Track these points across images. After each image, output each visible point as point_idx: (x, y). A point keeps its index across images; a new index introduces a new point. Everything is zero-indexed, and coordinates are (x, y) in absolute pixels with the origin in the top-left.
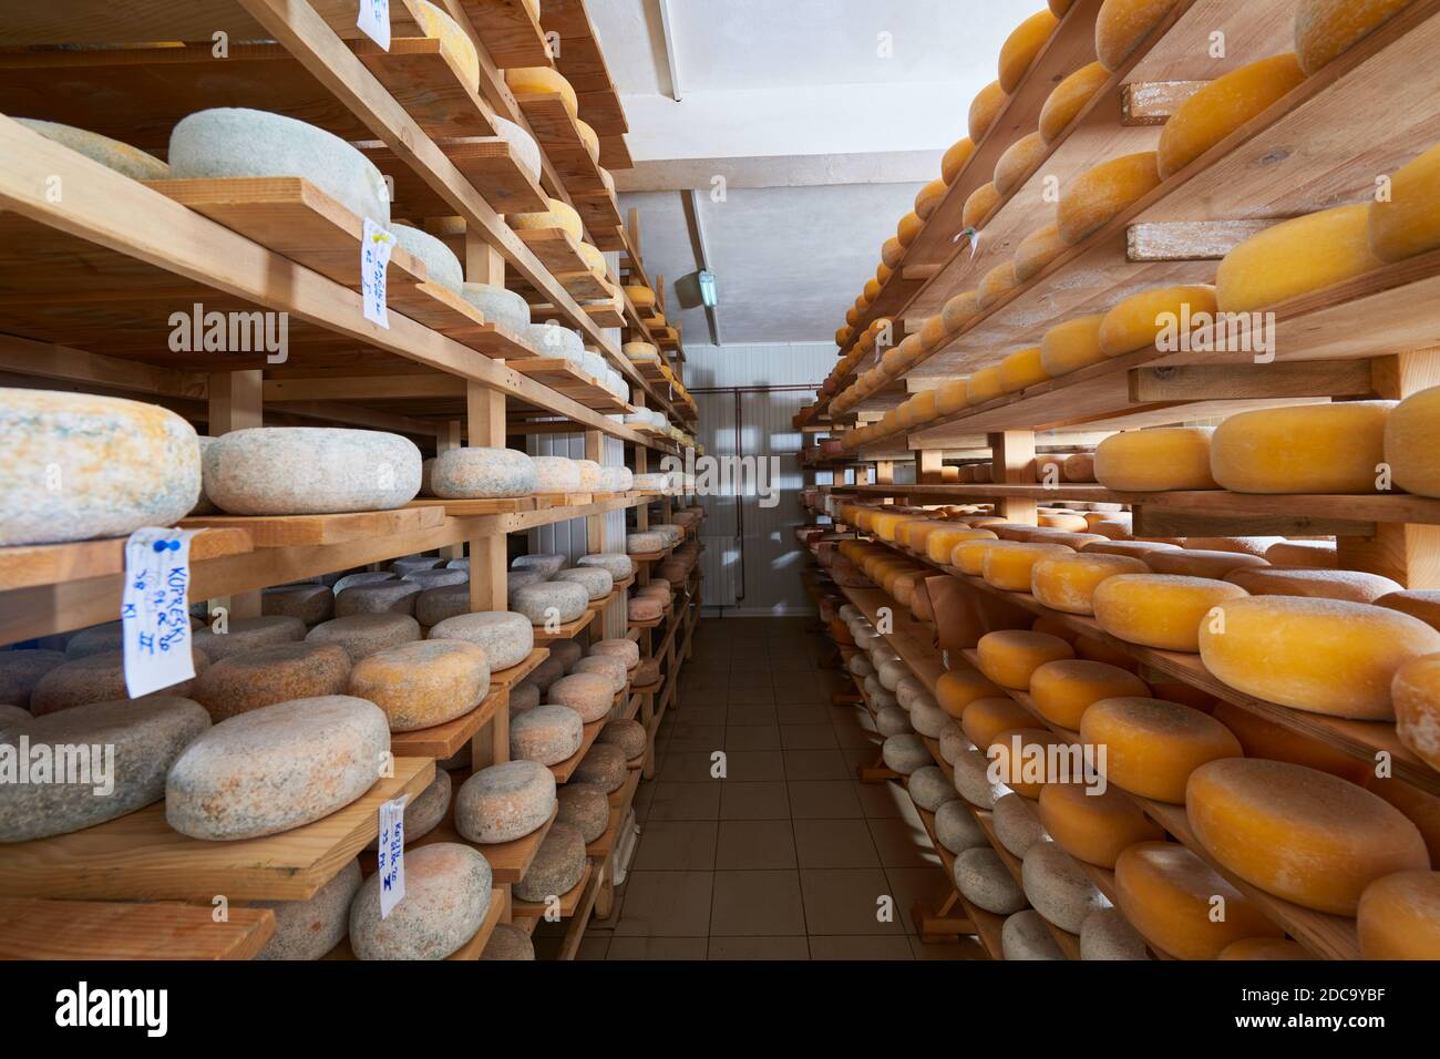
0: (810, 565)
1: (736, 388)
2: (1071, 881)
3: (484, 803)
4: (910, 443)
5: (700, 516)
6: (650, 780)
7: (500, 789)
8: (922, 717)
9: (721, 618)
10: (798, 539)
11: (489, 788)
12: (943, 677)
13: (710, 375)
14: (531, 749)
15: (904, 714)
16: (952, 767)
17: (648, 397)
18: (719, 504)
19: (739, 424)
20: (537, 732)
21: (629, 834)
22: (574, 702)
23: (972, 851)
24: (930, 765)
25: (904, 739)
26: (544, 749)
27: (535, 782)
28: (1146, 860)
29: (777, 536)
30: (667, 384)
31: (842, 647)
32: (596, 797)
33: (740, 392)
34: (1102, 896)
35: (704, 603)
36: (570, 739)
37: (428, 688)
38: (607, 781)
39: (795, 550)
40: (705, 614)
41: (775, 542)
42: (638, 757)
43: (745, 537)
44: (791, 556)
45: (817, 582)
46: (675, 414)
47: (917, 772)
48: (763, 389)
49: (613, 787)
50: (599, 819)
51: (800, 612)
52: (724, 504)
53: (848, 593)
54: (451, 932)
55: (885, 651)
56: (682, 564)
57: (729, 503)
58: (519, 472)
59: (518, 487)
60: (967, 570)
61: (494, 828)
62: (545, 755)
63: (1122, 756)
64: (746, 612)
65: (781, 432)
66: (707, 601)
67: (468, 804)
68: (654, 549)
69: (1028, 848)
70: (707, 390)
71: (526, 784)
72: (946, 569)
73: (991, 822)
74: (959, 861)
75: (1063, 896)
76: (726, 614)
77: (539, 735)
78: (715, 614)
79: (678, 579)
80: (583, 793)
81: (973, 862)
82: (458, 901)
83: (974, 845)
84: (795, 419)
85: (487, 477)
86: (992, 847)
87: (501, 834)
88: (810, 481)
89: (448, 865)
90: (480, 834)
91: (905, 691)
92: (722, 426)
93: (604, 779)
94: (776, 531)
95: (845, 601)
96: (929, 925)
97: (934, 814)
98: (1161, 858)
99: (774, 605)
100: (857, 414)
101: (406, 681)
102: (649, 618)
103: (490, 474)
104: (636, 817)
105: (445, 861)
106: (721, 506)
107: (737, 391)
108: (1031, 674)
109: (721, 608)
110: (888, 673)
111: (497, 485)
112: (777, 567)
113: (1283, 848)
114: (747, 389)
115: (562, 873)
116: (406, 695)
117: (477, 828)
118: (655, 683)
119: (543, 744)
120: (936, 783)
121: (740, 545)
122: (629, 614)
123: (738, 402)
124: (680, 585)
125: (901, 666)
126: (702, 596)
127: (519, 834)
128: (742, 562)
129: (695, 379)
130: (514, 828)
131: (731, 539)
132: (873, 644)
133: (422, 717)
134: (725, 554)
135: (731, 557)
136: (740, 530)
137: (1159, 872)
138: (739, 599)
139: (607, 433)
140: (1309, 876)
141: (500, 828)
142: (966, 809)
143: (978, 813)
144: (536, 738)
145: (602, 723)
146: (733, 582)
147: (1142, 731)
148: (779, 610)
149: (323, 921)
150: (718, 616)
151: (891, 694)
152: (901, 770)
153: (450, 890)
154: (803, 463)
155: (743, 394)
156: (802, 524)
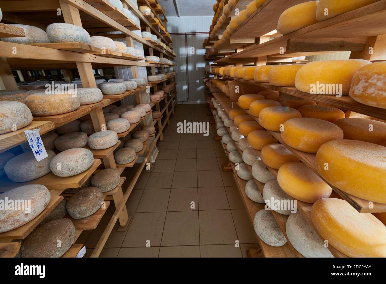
0: (207, 89)
1: (185, 33)
2: (253, 155)
3: (94, 140)
4: (231, 41)
5: (175, 74)
6: (162, 141)
7: (99, 136)
8: (227, 122)
9: (183, 104)
10: (204, 82)
11: (96, 136)
12: (231, 110)
13: (177, 28)
14: (114, 129)
15: (223, 122)
16: (231, 133)
17: (151, 30)
18: (181, 72)
19: (187, 46)
20: (114, 124)
21: (156, 152)
22: (128, 118)
23: (234, 151)
24: (227, 134)
25: (223, 129)
26: (117, 129)
27: (110, 135)
28: (270, 147)
29: (198, 81)
30: (157, 25)
31: (212, 109)
32: (139, 142)
33: (187, 35)
34: (260, 158)
35: (178, 100)
36: (125, 126)
37: (50, 102)
38: (143, 139)
39: (203, 85)
40: (178, 103)
41: (197, 83)
42: (153, 134)
43: (189, 81)
44: (202, 87)
45: (208, 94)
46: (164, 39)
47: (224, 136)
48: (194, 34)
49: (145, 140)
50: (140, 147)
51: (204, 102)
52: (183, 72)
53: (214, 94)
54: (78, 167)
55: (220, 108)
56: (169, 87)
57: (184, 71)
58: (80, 34)
59: (80, 39)
60: (239, 77)
61: (98, 146)
62: (118, 130)
63: (268, 120)
64: (190, 102)
65: (200, 49)
66: (179, 99)
67: (90, 140)
68: (156, 80)
69: (245, 149)
70: (176, 34)
71: (107, 135)
72: (234, 79)
73: (238, 144)
74: (230, 154)
75: (251, 158)
76: (184, 103)
77: (115, 125)
78: (181, 103)
79: (167, 91)
80: (135, 141)
81: (234, 154)
82: (79, 160)
83: (235, 150)
84: (203, 44)
85: (66, 34)
86: (238, 150)
87: (101, 147)
88: (207, 64)
89: (76, 152)
90: (95, 147)
91: (223, 117)
92: (181, 46)
93: (142, 138)
94: (198, 80)
95: (213, 97)
96: (225, 168)
97: (227, 144)
98: (274, 147)
99: (197, 100)
100: (218, 36)
101: (41, 99)
102: (156, 100)
103: (66, 33)
104: (158, 149)
105: (76, 151)
106: (182, 72)
107: (186, 34)
108: (251, 103)
109: (183, 101)
110: (220, 113)
111: (71, 38)
112: (198, 90)
113: (303, 137)
114: (189, 34)
115: (129, 158)
116: (43, 104)
117: (94, 146)
118: (160, 117)
119: (117, 127)
120: (229, 138)
121: (188, 84)
122: (150, 99)
123: (186, 38)
124: (168, 93)
125: (224, 111)
126: (178, 98)
127: (106, 147)
128: (188, 88)
129: (173, 29)
130: (104, 146)
131: (185, 82)
132: (218, 106)
133: (51, 111)
134: (183, 87)
135: (185, 87)
136: (188, 80)
137: (272, 149)
138: (188, 99)
139: (134, 39)
140: (308, 144)
141: (100, 146)
142: (233, 142)
143: (236, 143)
144: (115, 126)
145: (137, 124)
146: (186, 94)
147: (275, 113)
148: (198, 102)
149: (42, 166)
150: (182, 104)
151: (220, 118)
152: (221, 136)
153: (77, 158)
154: (205, 58)
155: (188, 35)
156: (204, 78)
